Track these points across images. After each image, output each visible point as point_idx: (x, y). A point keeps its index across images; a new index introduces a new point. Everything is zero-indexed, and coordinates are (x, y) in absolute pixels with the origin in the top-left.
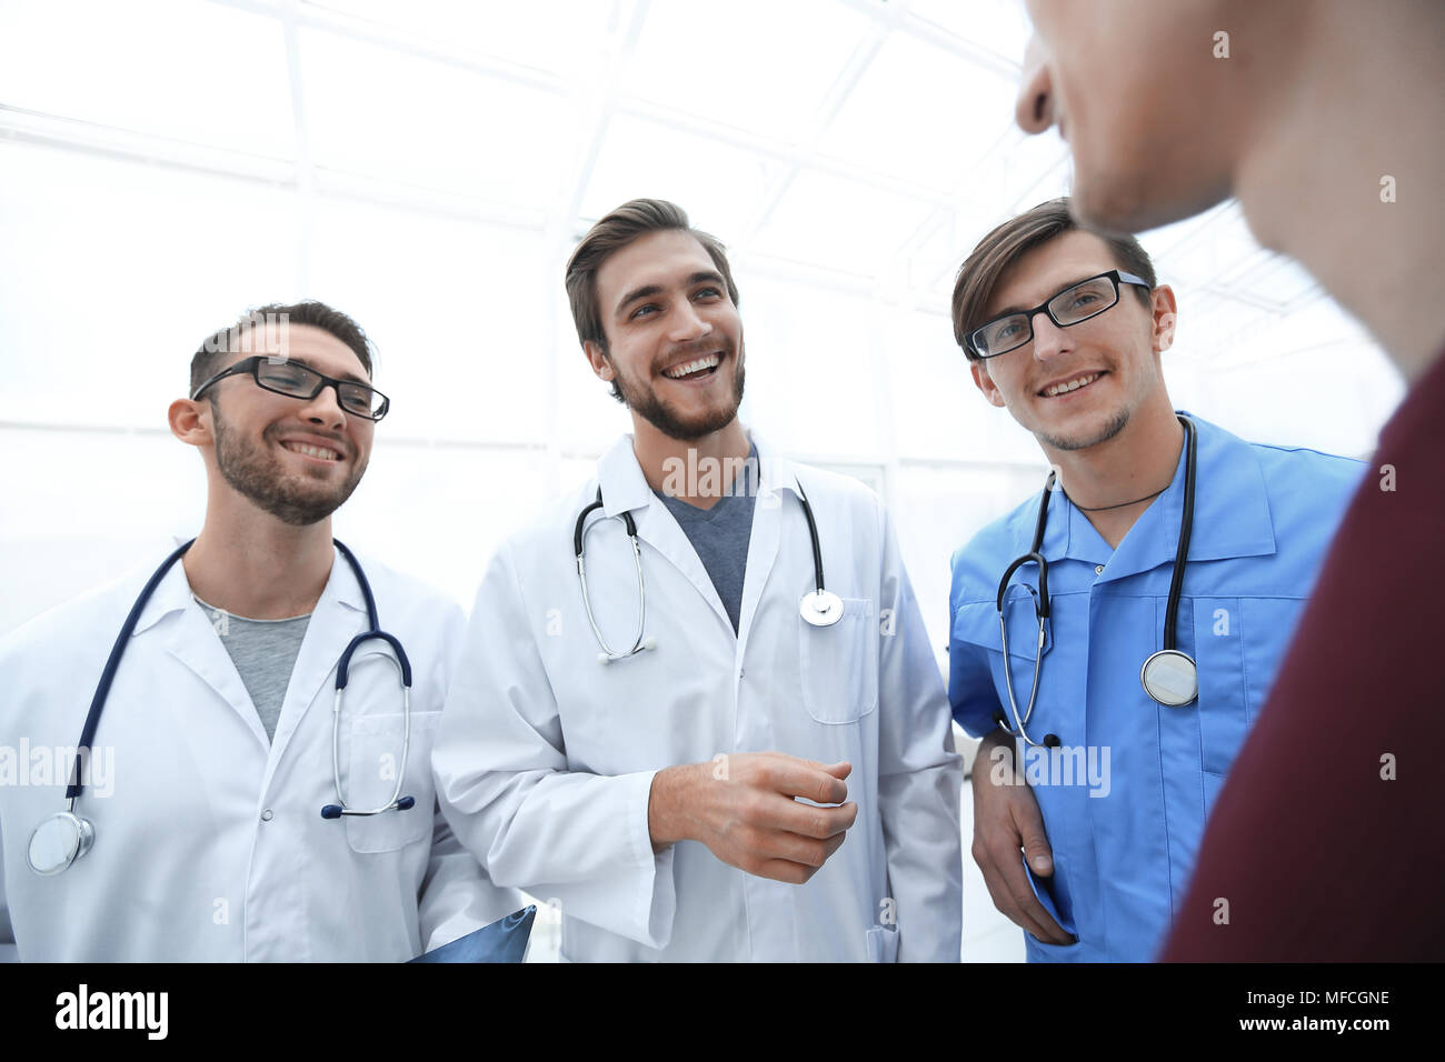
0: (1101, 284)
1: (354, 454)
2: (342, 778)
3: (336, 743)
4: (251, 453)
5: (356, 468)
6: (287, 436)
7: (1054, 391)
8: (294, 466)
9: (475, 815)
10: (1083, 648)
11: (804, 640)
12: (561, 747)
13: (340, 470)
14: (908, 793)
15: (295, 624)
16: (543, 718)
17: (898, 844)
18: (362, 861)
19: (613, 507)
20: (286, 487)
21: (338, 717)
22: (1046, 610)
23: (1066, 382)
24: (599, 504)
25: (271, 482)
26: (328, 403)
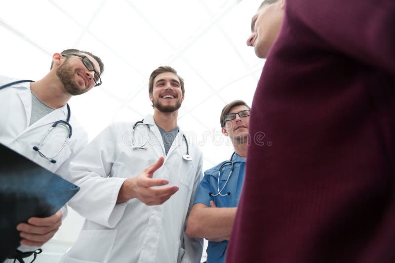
0: (246, 112)
2: (41, 145)
4: (70, 71)
6: (80, 73)
19: (145, 123)
24: (142, 122)
26: (93, 73)
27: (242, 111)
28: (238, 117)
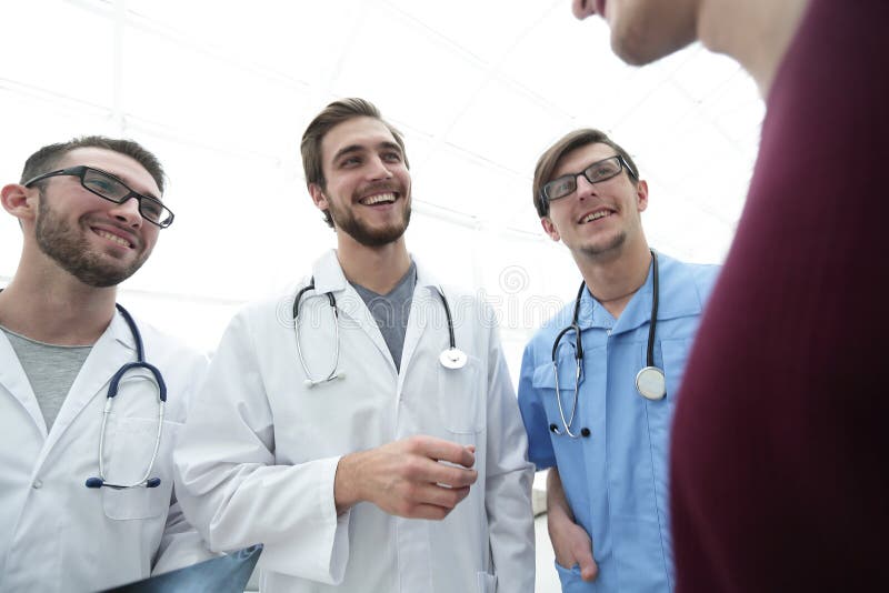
0: (609, 164)
1: (142, 247)
3: (103, 436)
4: (67, 230)
5: (142, 256)
6: (97, 224)
7: (587, 219)
8: (98, 245)
9: (204, 495)
10: (604, 377)
11: (442, 378)
12: (272, 449)
13: (131, 254)
14: (502, 487)
15: (79, 351)
16: (261, 426)
17: (495, 520)
18: (113, 525)
19: (321, 289)
20: (89, 258)
21: (107, 415)
22: (580, 355)
23: (593, 213)
24: (312, 287)
25: (78, 253)
26: (132, 208)
27: (591, 166)
28: (584, 186)
